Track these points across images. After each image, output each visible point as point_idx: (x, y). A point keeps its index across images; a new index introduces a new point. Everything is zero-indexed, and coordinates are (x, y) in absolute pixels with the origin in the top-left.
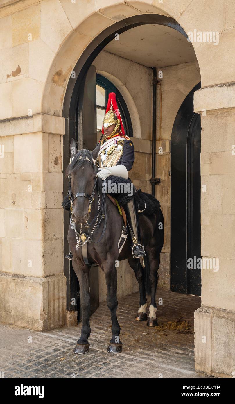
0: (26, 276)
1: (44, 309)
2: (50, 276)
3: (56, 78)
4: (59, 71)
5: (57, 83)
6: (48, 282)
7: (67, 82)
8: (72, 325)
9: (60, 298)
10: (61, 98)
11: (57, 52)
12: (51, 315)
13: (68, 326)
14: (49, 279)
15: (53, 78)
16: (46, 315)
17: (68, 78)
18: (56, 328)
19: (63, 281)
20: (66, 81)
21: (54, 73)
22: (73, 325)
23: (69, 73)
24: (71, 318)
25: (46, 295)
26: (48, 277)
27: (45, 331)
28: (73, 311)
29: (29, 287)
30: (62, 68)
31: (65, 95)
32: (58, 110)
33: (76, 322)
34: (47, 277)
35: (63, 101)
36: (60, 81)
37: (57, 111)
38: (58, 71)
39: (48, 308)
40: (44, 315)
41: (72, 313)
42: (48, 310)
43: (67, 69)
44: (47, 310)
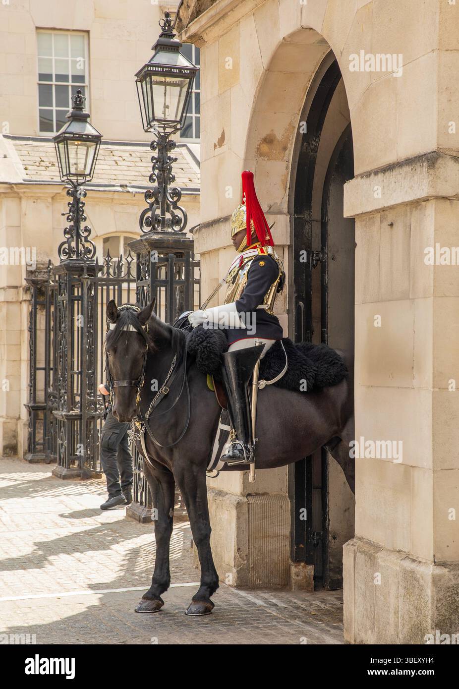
0: (227, 494)
1: (239, 549)
2: (257, 494)
3: (265, 148)
4: (268, 135)
5: (269, 157)
6: (249, 504)
7: (290, 151)
8: (301, 588)
9: (276, 536)
10: (282, 181)
11: (252, 108)
12: (254, 562)
13: (292, 589)
14: (252, 500)
15: (258, 149)
16: (244, 560)
17: (292, 144)
18: (266, 588)
19: (284, 507)
20: (287, 151)
21: (256, 142)
22: (303, 589)
23: (291, 136)
24: (298, 576)
25: (244, 526)
26: (253, 495)
27: (243, 588)
28: (302, 564)
29: (226, 512)
30: (272, 130)
31: (290, 174)
32: (279, 202)
33: (309, 584)
34: (249, 495)
35: (287, 184)
36: (274, 152)
37: (277, 203)
38: (265, 136)
39: (249, 548)
40: (241, 560)
41: (300, 567)
42: (249, 553)
43: (284, 130)
44: (247, 553)
